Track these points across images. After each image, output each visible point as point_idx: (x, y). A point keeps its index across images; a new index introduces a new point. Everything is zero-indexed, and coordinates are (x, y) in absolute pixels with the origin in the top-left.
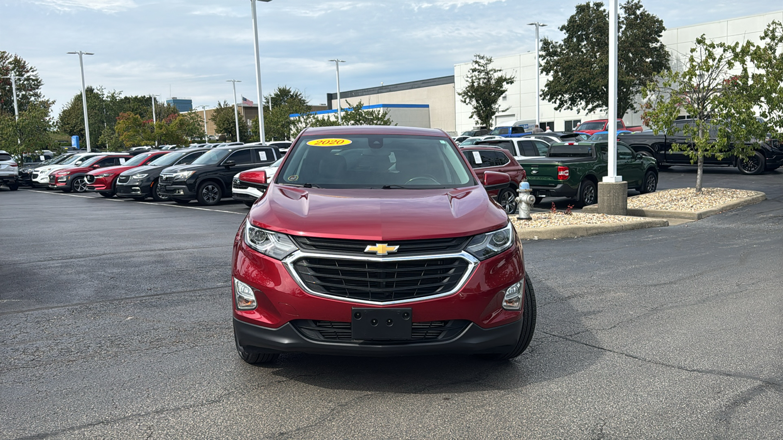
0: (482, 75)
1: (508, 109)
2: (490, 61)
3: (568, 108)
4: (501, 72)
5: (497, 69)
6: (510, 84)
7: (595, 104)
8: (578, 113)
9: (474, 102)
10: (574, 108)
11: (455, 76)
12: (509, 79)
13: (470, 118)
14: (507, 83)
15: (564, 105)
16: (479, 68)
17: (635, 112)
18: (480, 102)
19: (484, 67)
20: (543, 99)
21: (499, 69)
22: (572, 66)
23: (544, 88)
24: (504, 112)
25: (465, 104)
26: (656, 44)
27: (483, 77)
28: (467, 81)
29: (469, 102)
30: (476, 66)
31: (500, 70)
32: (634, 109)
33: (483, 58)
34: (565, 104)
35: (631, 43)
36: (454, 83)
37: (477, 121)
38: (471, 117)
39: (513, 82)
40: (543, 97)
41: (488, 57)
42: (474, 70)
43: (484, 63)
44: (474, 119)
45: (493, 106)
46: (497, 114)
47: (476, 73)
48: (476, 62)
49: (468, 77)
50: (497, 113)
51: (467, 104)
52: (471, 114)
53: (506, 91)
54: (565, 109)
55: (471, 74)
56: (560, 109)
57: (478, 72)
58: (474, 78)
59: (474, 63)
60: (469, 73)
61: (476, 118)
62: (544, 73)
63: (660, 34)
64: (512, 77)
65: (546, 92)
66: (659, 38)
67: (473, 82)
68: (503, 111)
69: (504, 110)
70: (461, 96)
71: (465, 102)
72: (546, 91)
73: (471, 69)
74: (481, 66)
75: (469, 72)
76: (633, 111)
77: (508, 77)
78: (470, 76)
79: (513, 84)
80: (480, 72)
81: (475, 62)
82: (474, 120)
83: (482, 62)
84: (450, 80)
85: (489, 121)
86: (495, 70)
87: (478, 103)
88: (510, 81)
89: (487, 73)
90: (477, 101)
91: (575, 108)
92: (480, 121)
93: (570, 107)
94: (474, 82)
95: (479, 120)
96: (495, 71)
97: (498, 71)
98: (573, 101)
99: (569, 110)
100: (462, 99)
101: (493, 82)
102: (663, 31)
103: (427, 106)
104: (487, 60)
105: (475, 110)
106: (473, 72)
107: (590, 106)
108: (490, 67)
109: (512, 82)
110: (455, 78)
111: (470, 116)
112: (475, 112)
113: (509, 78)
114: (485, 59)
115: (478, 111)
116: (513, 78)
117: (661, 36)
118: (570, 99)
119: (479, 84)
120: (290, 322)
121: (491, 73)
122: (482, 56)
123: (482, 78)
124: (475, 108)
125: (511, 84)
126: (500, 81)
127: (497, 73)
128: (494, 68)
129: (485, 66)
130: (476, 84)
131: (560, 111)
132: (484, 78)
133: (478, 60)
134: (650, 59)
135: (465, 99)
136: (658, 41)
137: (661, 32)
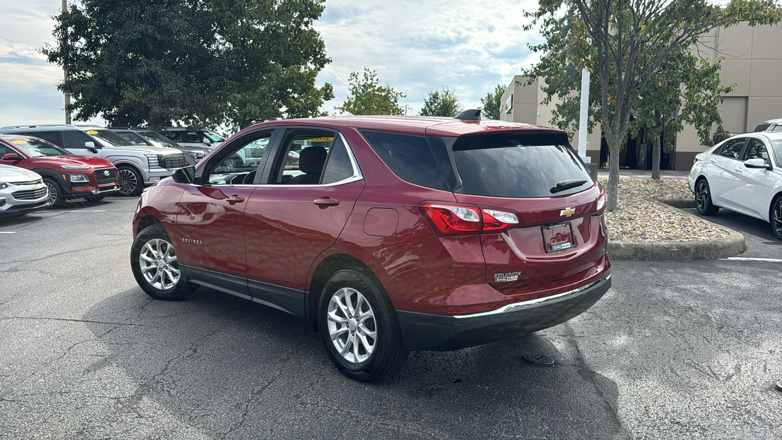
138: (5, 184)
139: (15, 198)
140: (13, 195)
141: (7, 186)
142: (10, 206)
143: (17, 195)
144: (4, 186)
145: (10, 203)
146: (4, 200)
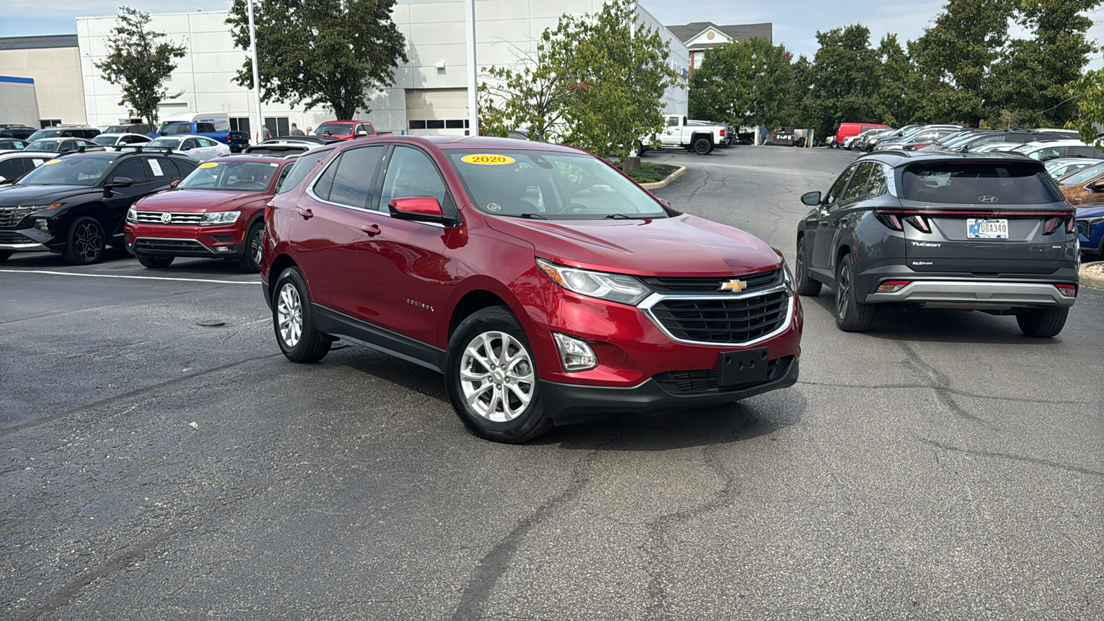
0: (135, 39)
1: (179, 95)
2: (146, 18)
3: (278, 100)
4: (165, 37)
5: (157, 32)
6: (179, 57)
7: (315, 96)
8: (291, 109)
9: (124, 81)
10: (285, 100)
11: (79, 36)
12: (178, 49)
13: (119, 104)
14: (176, 55)
15: (272, 95)
16: (129, 27)
17: (367, 113)
18: (134, 81)
19: (137, 27)
20: (241, 84)
21: (162, 33)
22: (281, 41)
23: (241, 69)
24: (174, 99)
25: (109, 82)
26: (386, 22)
27: (137, 42)
28: (110, 46)
29: (116, 81)
30: (124, 25)
31: (163, 35)
32: (366, 108)
33: (134, 12)
34: (273, 93)
35: (361, 17)
36: (78, 46)
37: (132, 111)
38: (122, 104)
39: (184, 55)
40: (240, 81)
41: (142, 13)
42: (121, 31)
43: (137, 21)
44: (126, 106)
45: (156, 88)
46: (162, 101)
47: (124, 36)
48: (124, 19)
49: (110, 40)
50: (162, 99)
51: (113, 83)
52: (122, 99)
53: (176, 67)
54: (274, 102)
55: (115, 35)
56: (266, 100)
57: (128, 34)
58: (120, 43)
59: (121, 20)
60: (112, 34)
61: (129, 105)
62: (240, 46)
63: (390, 8)
64: (182, 47)
65: (244, 75)
66: (390, 14)
67: (119, 50)
68: (172, 97)
69: (174, 95)
70: (101, 70)
71: (109, 79)
72: (244, 73)
73: (115, 29)
74: (133, 25)
75: (112, 32)
76: (365, 110)
77: (176, 46)
78: (113, 39)
79: (183, 57)
80: (131, 34)
81: (122, 18)
82: (127, 109)
83: (134, 19)
84: (70, 41)
85: (151, 112)
86: (154, 33)
87: (131, 83)
88: (180, 53)
89: (142, 37)
90: (129, 79)
91: (287, 101)
92: (135, 111)
93: (281, 98)
94: (122, 49)
95: (134, 109)
96: (155, 35)
97: (158, 35)
98: (283, 91)
99: (279, 102)
100: (103, 74)
101: (153, 51)
102: (394, 4)
103: (31, 81)
104: (141, 16)
105: (126, 93)
106: (119, 33)
107: (308, 100)
108: (146, 28)
109: (182, 55)
110: (79, 39)
111: (120, 102)
112: (125, 96)
113: (178, 47)
114: (138, 15)
115: (130, 96)
116: (184, 48)
117: (391, 11)
118: (280, 87)
119: (129, 53)
120: (652, 376)
121: (150, 37)
122: (133, 10)
123: (135, 44)
124: (126, 90)
125: (181, 57)
126: (164, 50)
127: (157, 38)
128: (153, 31)
129: (138, 25)
130: (124, 53)
131: (267, 103)
132: (139, 45)
133: (127, 15)
134: (381, 41)
135: (109, 74)
136: (388, 17)
137: (391, 6)
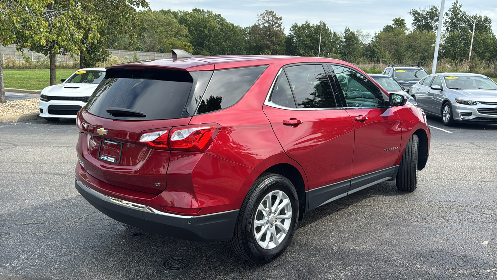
138: (475, 102)
139: (479, 112)
140: (478, 110)
141: (476, 104)
142: (475, 117)
143: (480, 110)
144: (475, 104)
145: (475, 115)
146: (471, 112)
